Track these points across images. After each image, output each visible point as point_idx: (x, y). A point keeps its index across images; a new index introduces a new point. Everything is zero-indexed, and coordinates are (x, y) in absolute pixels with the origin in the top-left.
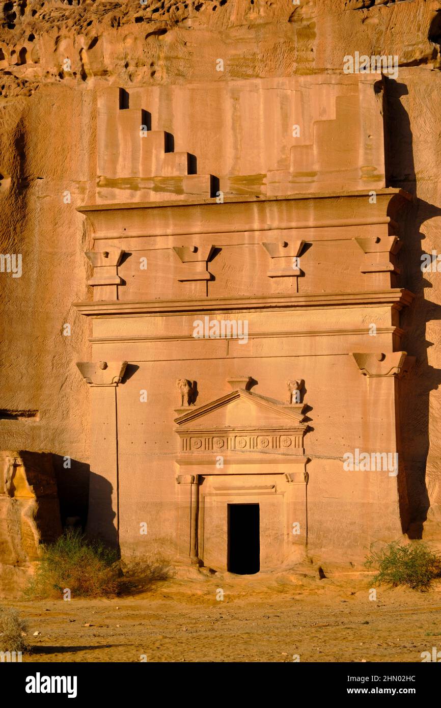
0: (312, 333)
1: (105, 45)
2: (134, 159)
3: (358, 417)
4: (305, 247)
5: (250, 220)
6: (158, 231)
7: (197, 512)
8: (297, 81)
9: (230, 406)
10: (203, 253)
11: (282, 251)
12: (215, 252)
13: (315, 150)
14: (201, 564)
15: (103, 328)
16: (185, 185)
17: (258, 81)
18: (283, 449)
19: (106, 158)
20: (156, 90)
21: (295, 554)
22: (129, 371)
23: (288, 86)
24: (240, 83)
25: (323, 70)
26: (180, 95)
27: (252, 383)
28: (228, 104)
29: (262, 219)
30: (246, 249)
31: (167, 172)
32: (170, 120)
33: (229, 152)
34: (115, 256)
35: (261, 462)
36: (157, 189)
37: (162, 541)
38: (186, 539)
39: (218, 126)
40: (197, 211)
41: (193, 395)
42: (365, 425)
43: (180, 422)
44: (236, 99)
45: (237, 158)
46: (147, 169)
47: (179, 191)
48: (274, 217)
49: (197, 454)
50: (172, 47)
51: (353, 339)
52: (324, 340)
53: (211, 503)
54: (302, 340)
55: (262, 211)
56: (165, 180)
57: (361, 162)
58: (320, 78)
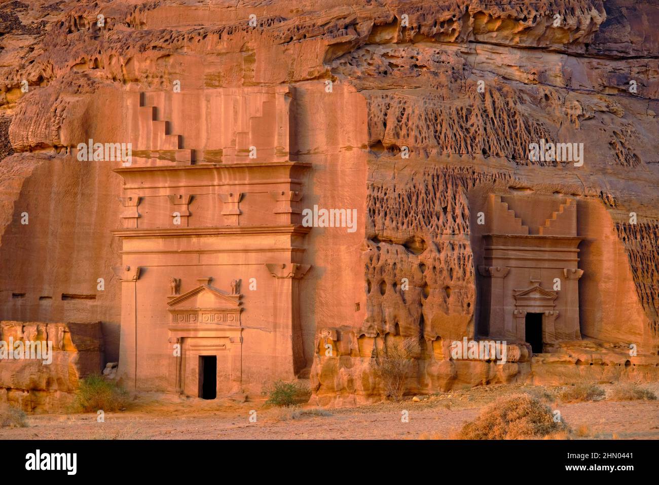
0: (246, 251)
1: (136, 64)
2: (148, 139)
3: (271, 303)
4: (242, 197)
5: (213, 180)
6: (160, 185)
7: (181, 362)
8: (243, 91)
9: (200, 295)
10: (185, 200)
11: (230, 199)
12: (192, 199)
13: (250, 136)
14: (182, 393)
15: (128, 245)
16: (176, 156)
17: (221, 90)
18: (229, 322)
19: (132, 137)
20: (163, 94)
21: (236, 387)
22: (141, 272)
23: (237, 93)
24: (211, 91)
25: (258, 84)
26: (177, 98)
27: (210, 281)
28: (203, 104)
29: (220, 179)
30: (210, 196)
31: (167, 147)
32: (170, 113)
33: (204, 135)
34: (136, 200)
35: (216, 330)
36: (160, 158)
37: (161, 378)
38: (174, 377)
39: (198, 118)
40: (182, 174)
41: (178, 288)
42: (275, 308)
43: (172, 304)
44: (208, 101)
45: (208, 139)
46: (155, 145)
47: (173, 160)
48: (226, 178)
49: (181, 324)
50: (173, 66)
51: (269, 254)
52: (253, 256)
53: (189, 355)
54: (241, 255)
55: (219, 173)
56: (166, 152)
57: (276, 144)
58: (256, 89)
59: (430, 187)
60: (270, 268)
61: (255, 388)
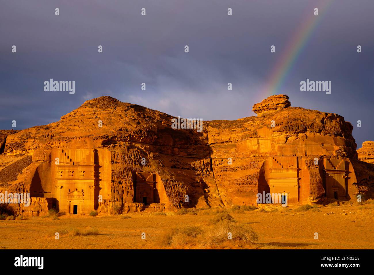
0: (84, 183)
1: (61, 143)
2: (64, 159)
3: (90, 194)
4: (84, 172)
5: (78, 168)
6: (66, 169)
7: (70, 206)
9: (74, 192)
10: (72, 172)
11: (81, 172)
12: (73, 172)
13: (86, 159)
14: (70, 213)
15: (59, 181)
16: (70, 163)
17: (79, 149)
18: (80, 198)
20: (67, 150)
21: (81, 212)
22: (62, 187)
23: (83, 150)
24: (77, 150)
25: (88, 148)
26: (70, 151)
27: (77, 189)
28: (76, 152)
29: (79, 168)
30: (77, 172)
31: (68, 161)
32: (69, 154)
33: (76, 159)
34: (61, 172)
35: (78, 200)
36: (66, 163)
37: (65, 210)
38: (68, 210)
39: (74, 155)
40: (71, 167)
41: (70, 190)
42: (90, 195)
43: (68, 194)
44: (77, 152)
45: (77, 159)
46: (65, 161)
47: (69, 164)
48: (80, 168)
49: (70, 198)
50: (69, 144)
51: (89, 184)
52: (86, 184)
54: (83, 184)
55: (79, 167)
56: (67, 162)
57: (91, 161)
58: (87, 149)
59: (124, 170)
60: (90, 187)
61: (85, 212)
